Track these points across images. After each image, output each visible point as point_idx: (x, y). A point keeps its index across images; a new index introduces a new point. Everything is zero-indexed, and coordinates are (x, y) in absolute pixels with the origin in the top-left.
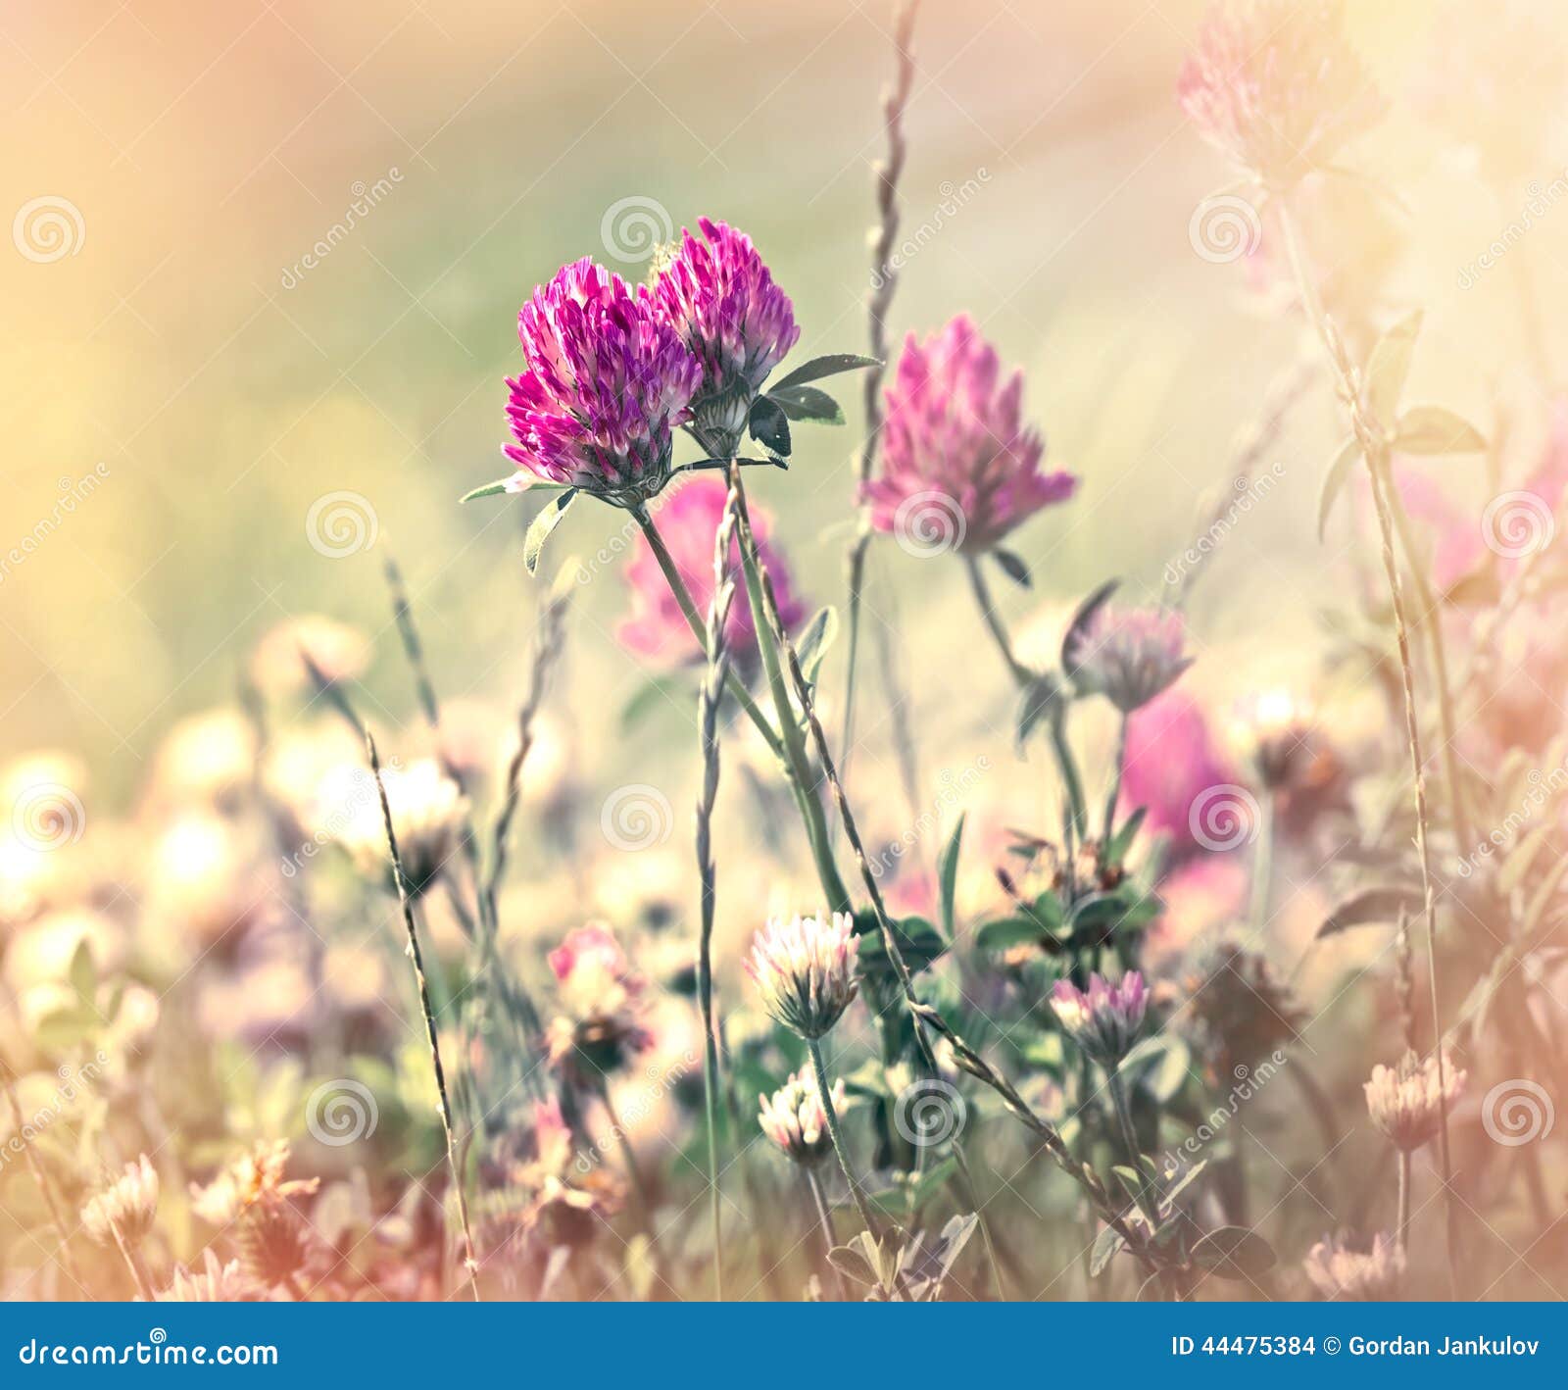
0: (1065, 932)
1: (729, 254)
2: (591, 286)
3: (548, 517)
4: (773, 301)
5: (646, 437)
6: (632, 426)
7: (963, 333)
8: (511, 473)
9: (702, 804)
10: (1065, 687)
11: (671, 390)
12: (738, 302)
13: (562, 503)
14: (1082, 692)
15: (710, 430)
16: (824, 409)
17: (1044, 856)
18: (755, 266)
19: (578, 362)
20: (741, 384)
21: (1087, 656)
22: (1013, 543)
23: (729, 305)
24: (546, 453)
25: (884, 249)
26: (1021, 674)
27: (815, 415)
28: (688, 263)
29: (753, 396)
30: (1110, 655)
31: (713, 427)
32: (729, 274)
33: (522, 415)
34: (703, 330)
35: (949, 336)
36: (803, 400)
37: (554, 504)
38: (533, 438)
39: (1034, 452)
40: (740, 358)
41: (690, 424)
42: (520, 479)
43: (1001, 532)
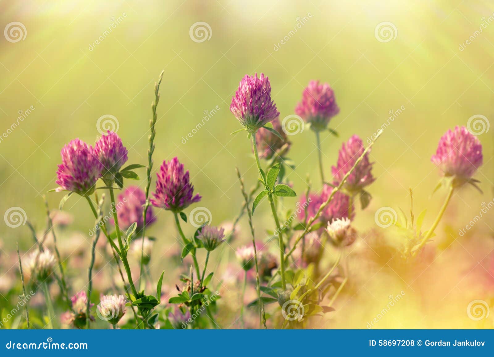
0: (190, 301)
1: (113, 139)
2: (79, 144)
3: (65, 198)
4: (122, 150)
5: (89, 181)
6: (85, 178)
7: (175, 160)
8: (57, 187)
9: (90, 266)
10: (196, 245)
11: (95, 170)
12: (113, 150)
13: (69, 195)
14: (199, 247)
15: (106, 180)
16: (134, 176)
17: (188, 283)
18: (119, 142)
19: (73, 162)
20: (114, 170)
21: (200, 237)
22: (184, 211)
23: (111, 151)
24: (65, 183)
25: (152, 140)
26: (186, 241)
27: (132, 177)
28: (102, 140)
29: (117, 172)
30: (206, 237)
31: (107, 179)
32: (112, 144)
33: (60, 174)
34: (105, 156)
35: (172, 161)
36: (129, 174)
37: (68, 195)
38: (62, 180)
39: (192, 190)
40: (114, 164)
41: (102, 178)
42: (59, 189)
43: (182, 209)
